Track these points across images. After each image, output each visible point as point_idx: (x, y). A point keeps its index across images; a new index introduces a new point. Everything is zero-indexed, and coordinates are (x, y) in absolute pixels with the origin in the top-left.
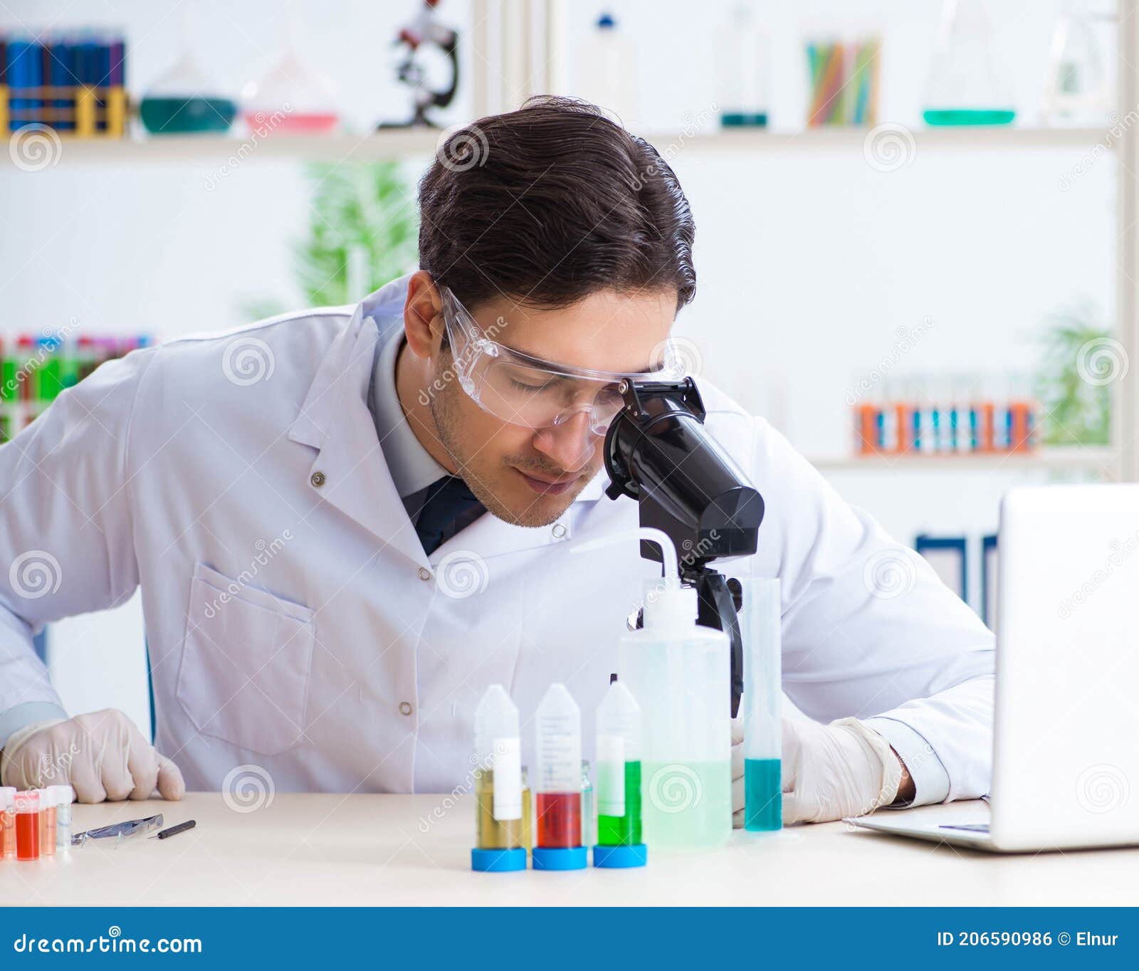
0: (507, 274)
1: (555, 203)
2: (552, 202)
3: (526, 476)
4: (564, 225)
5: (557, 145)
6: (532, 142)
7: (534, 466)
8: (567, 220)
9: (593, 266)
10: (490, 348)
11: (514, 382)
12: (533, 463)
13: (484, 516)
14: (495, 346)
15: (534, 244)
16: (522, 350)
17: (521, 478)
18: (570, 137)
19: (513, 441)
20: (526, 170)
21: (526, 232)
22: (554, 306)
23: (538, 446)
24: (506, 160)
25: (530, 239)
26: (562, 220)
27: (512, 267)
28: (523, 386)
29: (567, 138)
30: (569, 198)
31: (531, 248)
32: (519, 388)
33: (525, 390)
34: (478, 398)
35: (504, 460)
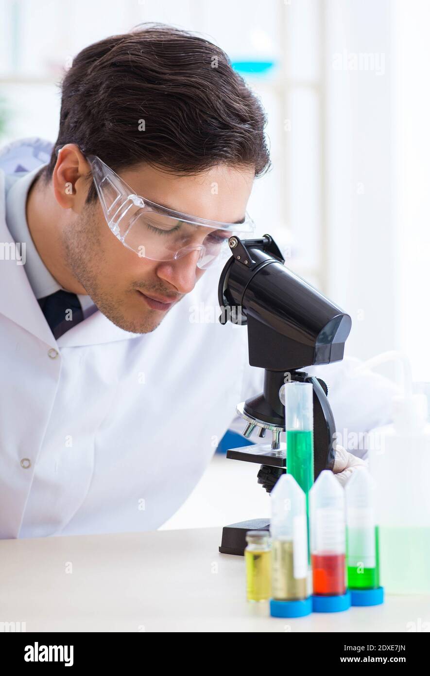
0: (154, 148)
1: (192, 99)
2: (190, 98)
3: (146, 297)
4: (200, 115)
5: (183, 57)
6: (165, 54)
7: (155, 289)
8: (201, 111)
9: (218, 146)
10: (138, 201)
11: (149, 227)
12: (154, 286)
13: (95, 313)
14: (141, 200)
15: (176, 127)
16: (158, 202)
17: (142, 299)
18: (191, 53)
19: (142, 271)
20: (165, 74)
21: (169, 118)
22: (188, 173)
23: (160, 275)
24: (147, 65)
25: (172, 123)
26: (198, 111)
27: (158, 143)
28: (156, 229)
29: (189, 53)
30: (202, 95)
31: (173, 130)
32: (153, 230)
33: (157, 232)
34: (124, 239)
35: (132, 285)
